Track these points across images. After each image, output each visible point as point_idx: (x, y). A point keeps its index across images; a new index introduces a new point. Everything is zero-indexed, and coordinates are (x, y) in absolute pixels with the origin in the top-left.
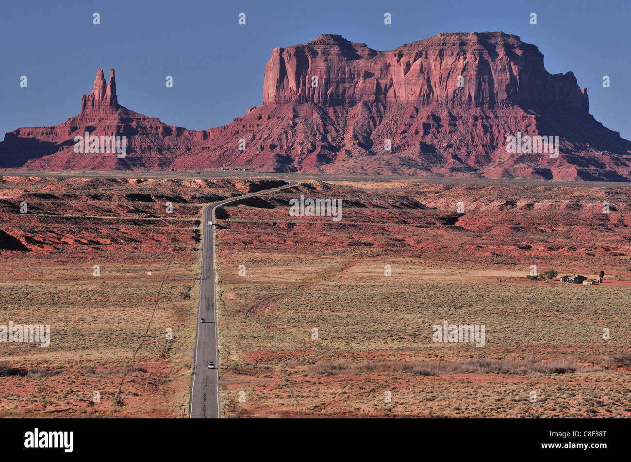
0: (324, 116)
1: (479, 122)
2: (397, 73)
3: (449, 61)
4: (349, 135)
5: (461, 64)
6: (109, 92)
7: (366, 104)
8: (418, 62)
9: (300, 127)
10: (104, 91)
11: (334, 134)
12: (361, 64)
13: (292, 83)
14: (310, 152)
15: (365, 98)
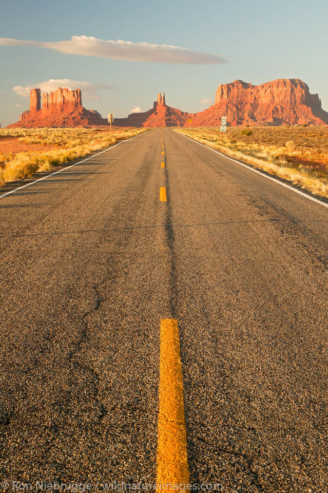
0: (237, 108)
1: (291, 110)
2: (262, 92)
3: (280, 89)
4: (246, 114)
5: (285, 89)
6: (163, 101)
7: (251, 104)
8: (269, 89)
9: (229, 112)
10: (161, 100)
11: (241, 114)
12: (249, 90)
13: (225, 97)
14: (233, 120)
15: (251, 102)
